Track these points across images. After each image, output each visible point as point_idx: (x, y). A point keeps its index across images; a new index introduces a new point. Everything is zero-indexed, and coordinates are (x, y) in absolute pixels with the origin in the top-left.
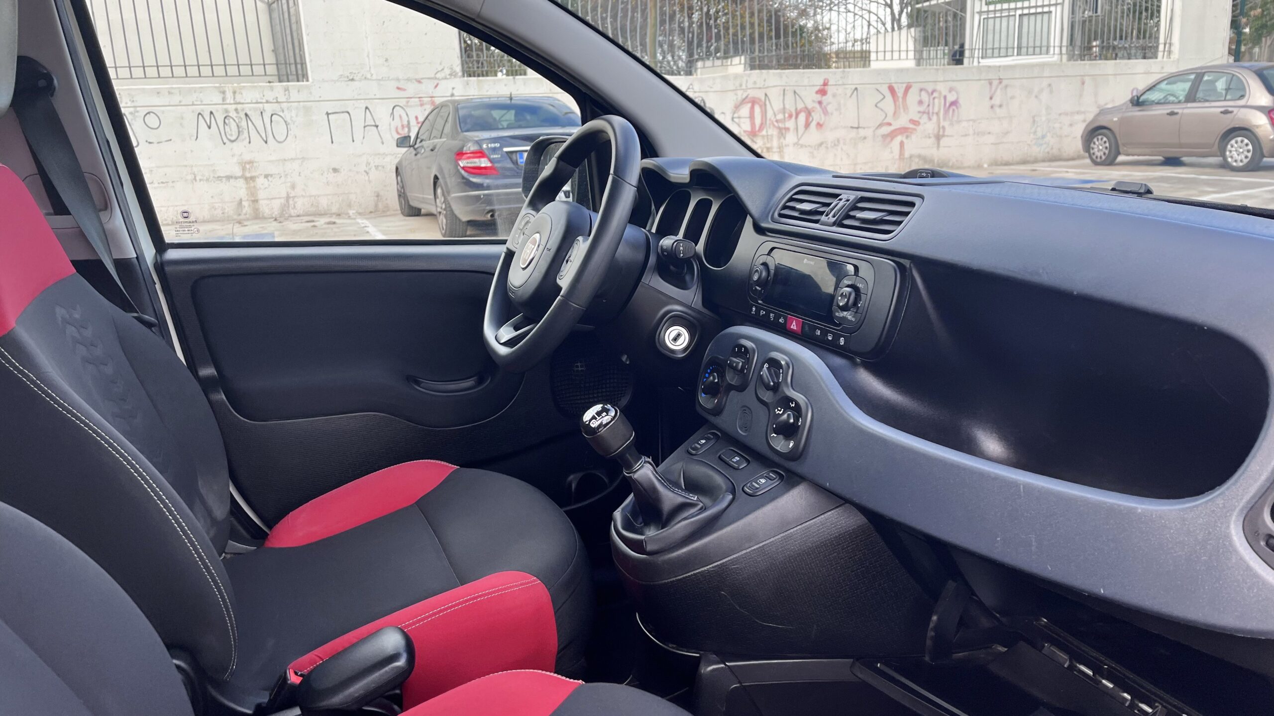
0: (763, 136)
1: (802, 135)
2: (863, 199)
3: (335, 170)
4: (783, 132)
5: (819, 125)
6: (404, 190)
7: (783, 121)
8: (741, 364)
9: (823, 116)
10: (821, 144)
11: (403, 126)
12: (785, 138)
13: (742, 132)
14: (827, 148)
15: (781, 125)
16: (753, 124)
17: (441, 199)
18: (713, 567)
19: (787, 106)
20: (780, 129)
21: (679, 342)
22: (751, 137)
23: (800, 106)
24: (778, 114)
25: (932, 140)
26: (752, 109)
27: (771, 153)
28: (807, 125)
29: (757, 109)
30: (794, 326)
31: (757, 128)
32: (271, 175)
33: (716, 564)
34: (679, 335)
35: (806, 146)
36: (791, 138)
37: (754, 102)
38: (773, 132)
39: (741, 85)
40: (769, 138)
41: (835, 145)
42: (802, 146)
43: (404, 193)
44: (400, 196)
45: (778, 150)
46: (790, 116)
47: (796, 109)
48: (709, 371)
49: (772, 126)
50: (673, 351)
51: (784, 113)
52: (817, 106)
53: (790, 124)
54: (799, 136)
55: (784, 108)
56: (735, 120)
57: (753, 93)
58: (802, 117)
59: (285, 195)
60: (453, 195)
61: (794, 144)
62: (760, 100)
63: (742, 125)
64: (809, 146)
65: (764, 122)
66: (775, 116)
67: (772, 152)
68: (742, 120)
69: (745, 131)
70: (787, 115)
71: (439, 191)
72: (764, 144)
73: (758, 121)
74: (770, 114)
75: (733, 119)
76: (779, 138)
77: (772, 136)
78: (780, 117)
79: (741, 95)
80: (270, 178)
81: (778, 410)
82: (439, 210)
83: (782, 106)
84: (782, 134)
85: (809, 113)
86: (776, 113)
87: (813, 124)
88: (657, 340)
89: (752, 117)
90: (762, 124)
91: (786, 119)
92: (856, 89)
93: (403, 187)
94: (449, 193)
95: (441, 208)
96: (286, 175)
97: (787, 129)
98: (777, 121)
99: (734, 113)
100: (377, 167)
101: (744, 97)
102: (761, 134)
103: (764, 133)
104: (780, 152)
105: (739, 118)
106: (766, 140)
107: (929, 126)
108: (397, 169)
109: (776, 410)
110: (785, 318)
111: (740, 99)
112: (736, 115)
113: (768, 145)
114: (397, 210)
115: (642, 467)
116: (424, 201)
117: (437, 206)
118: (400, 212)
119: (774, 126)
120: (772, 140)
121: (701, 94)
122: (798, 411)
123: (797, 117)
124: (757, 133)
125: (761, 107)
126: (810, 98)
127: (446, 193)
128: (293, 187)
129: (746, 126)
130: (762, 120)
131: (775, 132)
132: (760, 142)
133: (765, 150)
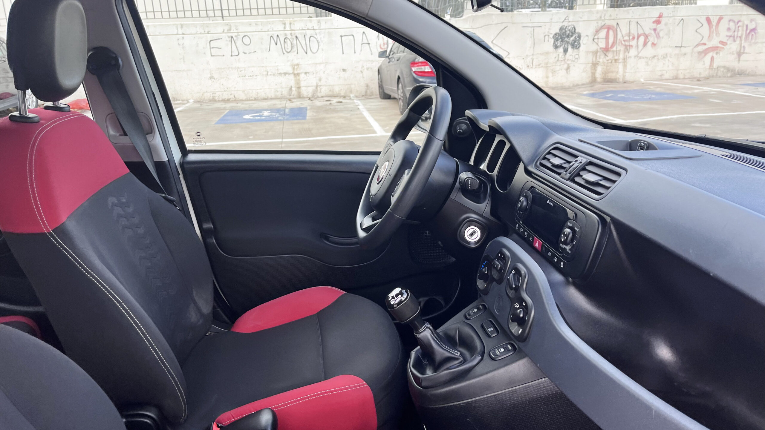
0: (613, 51)
1: (642, 50)
2: (591, 163)
3: (344, 70)
4: (627, 48)
5: (653, 44)
6: (382, 83)
7: (629, 41)
8: (500, 266)
9: (656, 38)
10: (654, 57)
11: (384, 44)
12: (629, 52)
13: (599, 49)
14: (658, 59)
15: (627, 43)
16: (607, 43)
17: (400, 91)
18: (463, 403)
19: (632, 32)
20: (626, 46)
21: (474, 237)
22: (605, 52)
23: (641, 32)
24: (625, 36)
25: (735, 56)
26: (608, 33)
27: (617, 64)
28: (645, 44)
29: (611, 33)
30: (537, 245)
31: (610, 46)
32: (308, 73)
33: (464, 401)
34: (474, 232)
35: (643, 58)
36: (633, 52)
37: (609, 28)
38: (621, 48)
39: (601, 17)
40: (617, 52)
41: (664, 58)
42: (640, 58)
43: (382, 85)
44: (379, 87)
45: (623, 61)
46: (634, 38)
47: (638, 34)
48: (484, 264)
49: (620, 44)
50: (468, 243)
51: (629, 36)
52: (653, 32)
53: (633, 43)
54: (639, 50)
55: (629, 33)
56: (595, 40)
57: (608, 23)
58: (642, 39)
59: (315, 84)
60: (408, 88)
61: (635, 57)
62: (613, 27)
63: (599, 44)
64: (646, 57)
65: (615, 41)
66: (623, 38)
67: (618, 62)
68: (600, 40)
69: (601, 48)
70: (631, 37)
71: (400, 85)
72: (613, 57)
73: (611, 41)
74: (619, 36)
75: (593, 40)
76: (625, 52)
77: (620, 51)
78: (626, 38)
79: (601, 23)
80: (307, 74)
81: (516, 305)
82: (400, 97)
83: (628, 32)
84: (627, 50)
85: (646, 37)
86: (624, 36)
87: (649, 44)
88: (458, 235)
89: (607, 38)
90: (613, 43)
91: (631, 40)
92: (683, 19)
93: (381, 82)
94: (405, 87)
95: (401, 96)
96: (316, 73)
97: (631, 46)
98: (624, 41)
99: (595, 36)
100: (368, 69)
101: (602, 24)
102: (612, 50)
103: (614, 49)
104: (624, 62)
105: (598, 39)
106: (615, 54)
107: (734, 46)
108: (379, 70)
109: (515, 305)
110: (533, 238)
111: (600, 26)
112: (596, 37)
113: (616, 58)
114: (377, 95)
115: (425, 330)
116: (392, 91)
117: (398, 95)
118: (379, 96)
119: (622, 44)
120: (619, 54)
121: (573, 23)
122: (526, 310)
123: (638, 39)
124: (610, 49)
125: (613, 31)
126: (648, 26)
127: (404, 87)
128: (320, 80)
129: (602, 45)
130: (614, 40)
131: (622, 48)
132: (610, 55)
133: (613, 61)
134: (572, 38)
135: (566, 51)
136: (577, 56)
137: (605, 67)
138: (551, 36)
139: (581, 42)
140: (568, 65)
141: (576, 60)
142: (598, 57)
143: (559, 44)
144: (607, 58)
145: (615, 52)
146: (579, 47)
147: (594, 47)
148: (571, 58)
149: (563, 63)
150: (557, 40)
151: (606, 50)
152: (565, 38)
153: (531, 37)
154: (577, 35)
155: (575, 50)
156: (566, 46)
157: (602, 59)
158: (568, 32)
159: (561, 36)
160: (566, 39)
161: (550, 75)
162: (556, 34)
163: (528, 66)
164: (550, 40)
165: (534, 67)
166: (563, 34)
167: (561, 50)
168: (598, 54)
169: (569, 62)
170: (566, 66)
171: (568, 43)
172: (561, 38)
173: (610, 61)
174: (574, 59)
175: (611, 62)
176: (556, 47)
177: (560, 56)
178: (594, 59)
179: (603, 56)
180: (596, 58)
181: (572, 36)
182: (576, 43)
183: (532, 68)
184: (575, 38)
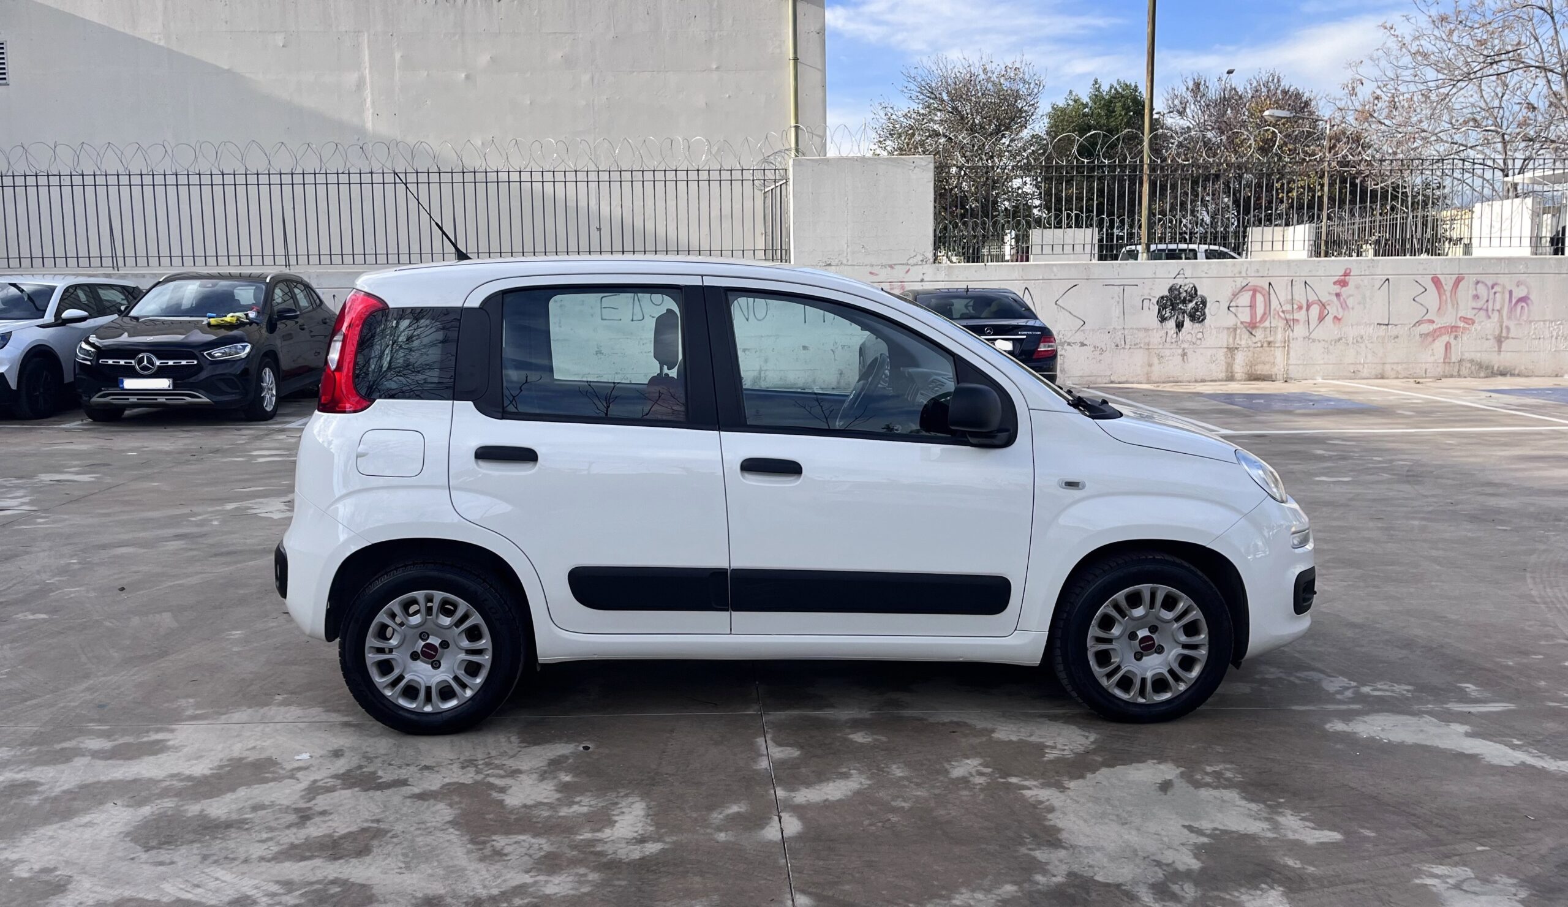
0: (1265, 328)
1: (1315, 328)
3: (805, 348)
4: (1290, 324)
5: (1337, 319)
7: (1292, 312)
9: (1340, 310)
10: (1339, 339)
12: (1292, 331)
13: (1239, 324)
14: (1347, 343)
15: (1288, 316)
16: (1253, 315)
19: (1296, 297)
20: (1287, 320)
22: (1250, 329)
23: (1312, 298)
24: (1285, 304)
25: (1492, 342)
26: (1254, 297)
27: (1273, 349)
28: (1321, 319)
29: (1260, 298)
31: (1258, 319)
32: (748, 350)
35: (1319, 341)
36: (1300, 330)
37: (1255, 291)
38: (1278, 323)
39: (1240, 273)
40: (1272, 330)
41: (1357, 342)
42: (1314, 341)
45: (1283, 344)
46: (1300, 308)
47: (1308, 301)
49: (1276, 317)
51: (1292, 304)
52: (1334, 298)
53: (1301, 315)
54: (1312, 327)
55: (1292, 299)
56: (1231, 309)
57: (1254, 282)
58: (1315, 311)
59: (758, 368)
61: (1305, 337)
62: (1263, 289)
63: (1239, 315)
64: (1325, 339)
65: (1268, 312)
66: (1281, 306)
67: (1274, 347)
68: (1240, 309)
69: (1242, 323)
70: (1295, 306)
72: (1265, 337)
73: (1260, 311)
74: (1275, 304)
75: (1228, 308)
76: (1285, 330)
77: (1276, 327)
78: (1288, 307)
79: (1240, 282)
80: (747, 352)
83: (1290, 297)
84: (1289, 326)
85: (1323, 306)
86: (1283, 304)
87: (1329, 318)
89: (1253, 306)
90: (1265, 313)
91: (1295, 311)
92: (1388, 279)
96: (761, 350)
97: (1296, 321)
98: (1283, 311)
99: (1231, 301)
101: (1244, 284)
102: (1262, 325)
103: (1267, 324)
104: (1285, 347)
105: (1237, 306)
106: (1268, 333)
107: (1488, 326)
111: (1239, 286)
112: (1233, 304)
113: (1270, 339)
119: (1280, 316)
120: (1276, 333)
121: (1192, 281)
123: (1308, 309)
124: (1258, 325)
125: (1264, 296)
126: (1325, 289)
128: (766, 361)
129: (1245, 316)
130: (1265, 309)
131: (1281, 324)
132: (1259, 334)
133: (1265, 345)
134: (1191, 305)
135: (1180, 326)
136: (1200, 335)
137: (1250, 354)
138: (1154, 301)
139: (1207, 310)
140: (1184, 349)
141: (1199, 342)
142: (1238, 336)
143: (1168, 314)
144: (1254, 340)
145: (1268, 330)
146: (1203, 320)
147: (1230, 321)
148: (1189, 337)
149: (1174, 346)
150: (1165, 308)
151: (1251, 327)
152: (1178, 304)
153: (1118, 302)
154: (1200, 299)
155: (1197, 325)
156: (1180, 317)
157: (1244, 339)
158: (1184, 294)
159: (1171, 300)
160: (1180, 306)
161: (1156, 361)
162: (1162, 298)
163: (1117, 346)
164: (1151, 306)
165: (1127, 346)
166: (1175, 298)
167: (1171, 324)
168: (1238, 331)
169: (1186, 345)
170: (1180, 351)
171: (1184, 312)
172: (1172, 305)
173: (1259, 345)
174: (1194, 340)
175: (1262, 346)
176: (1163, 319)
177: (1170, 335)
178: (1231, 340)
179: (1246, 335)
180: (1235, 338)
181: (1191, 301)
182: (1198, 313)
183: (1124, 348)
184: (1196, 303)
